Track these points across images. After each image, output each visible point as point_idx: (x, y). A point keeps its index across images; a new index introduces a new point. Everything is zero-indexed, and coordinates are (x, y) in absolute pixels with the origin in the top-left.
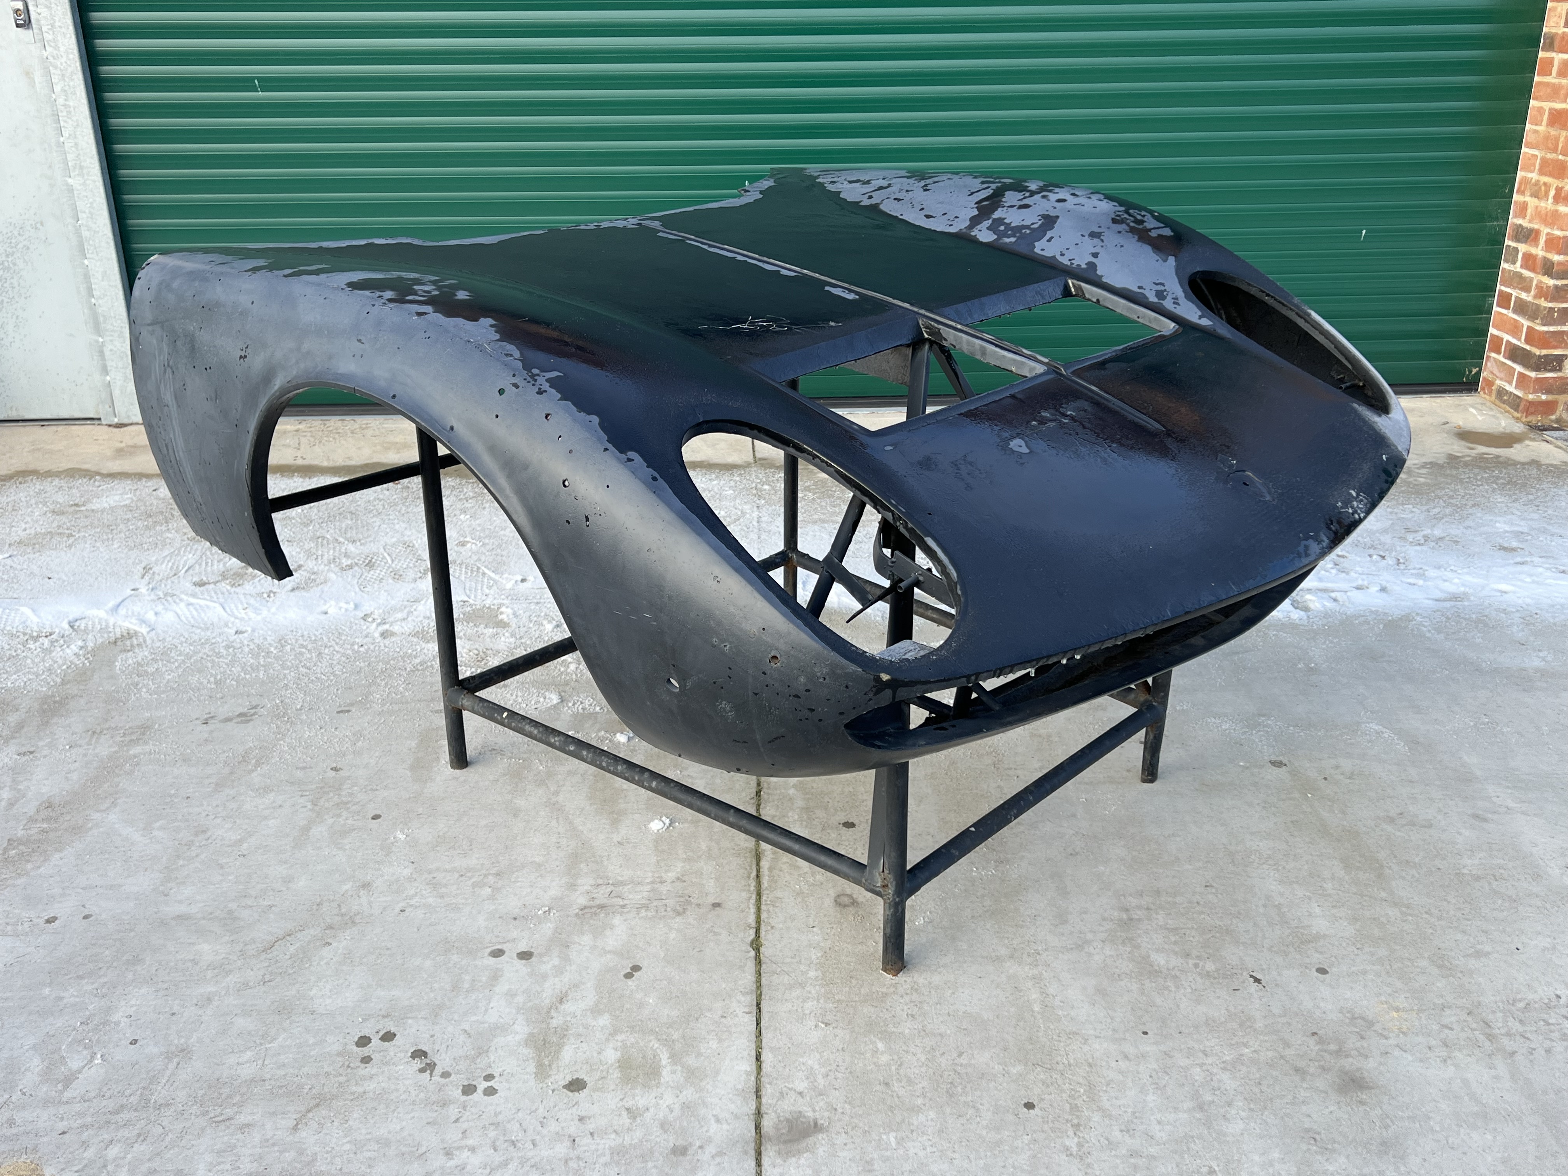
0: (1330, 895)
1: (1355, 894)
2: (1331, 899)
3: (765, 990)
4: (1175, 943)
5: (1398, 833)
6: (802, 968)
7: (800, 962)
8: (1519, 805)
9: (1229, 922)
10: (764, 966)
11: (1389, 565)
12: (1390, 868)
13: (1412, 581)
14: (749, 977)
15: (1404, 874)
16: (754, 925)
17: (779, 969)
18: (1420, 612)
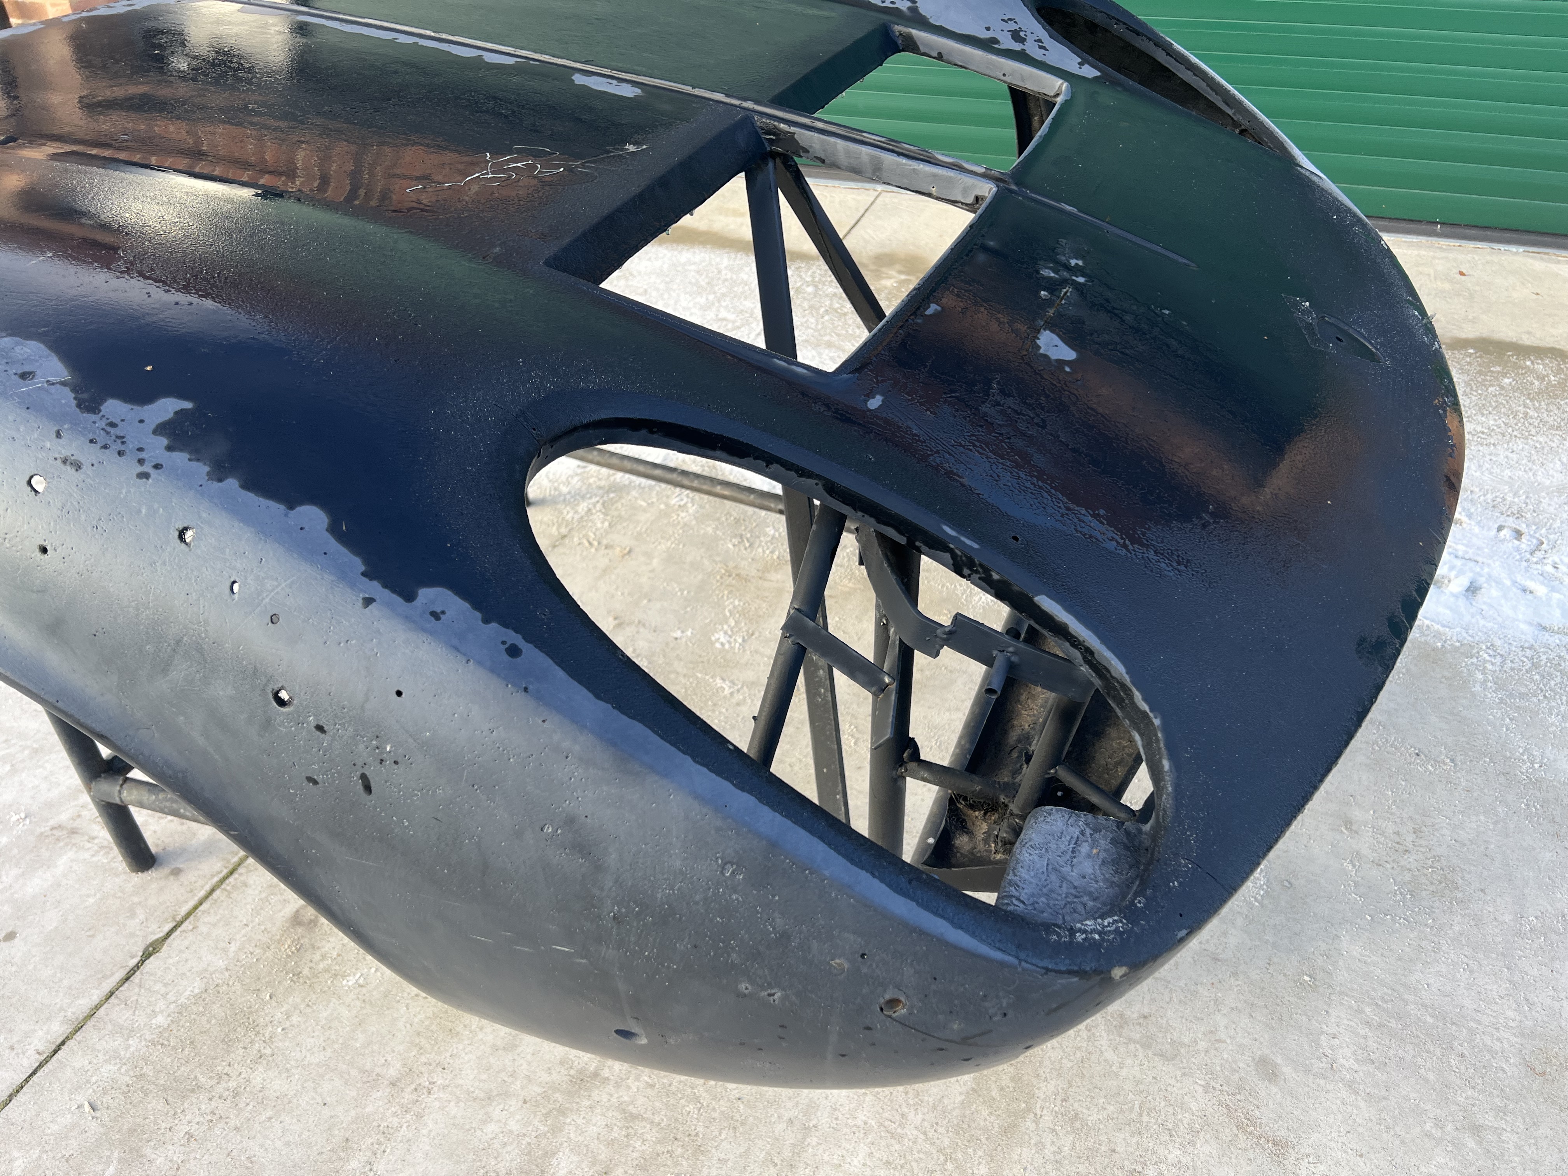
0: (899, 1138)
1: (940, 1151)
2: (897, 1147)
3: (90, 1024)
4: (611, 1143)
5: (1109, 1055)
6: (161, 1005)
7: (165, 996)
8: (1356, 1067)
9: (716, 1133)
10: (126, 985)
11: (1518, 549)
12: (1037, 1120)
13: (1530, 584)
14: (96, 996)
15: (1048, 1138)
16: (178, 918)
17: (134, 998)
18: (1498, 643)
